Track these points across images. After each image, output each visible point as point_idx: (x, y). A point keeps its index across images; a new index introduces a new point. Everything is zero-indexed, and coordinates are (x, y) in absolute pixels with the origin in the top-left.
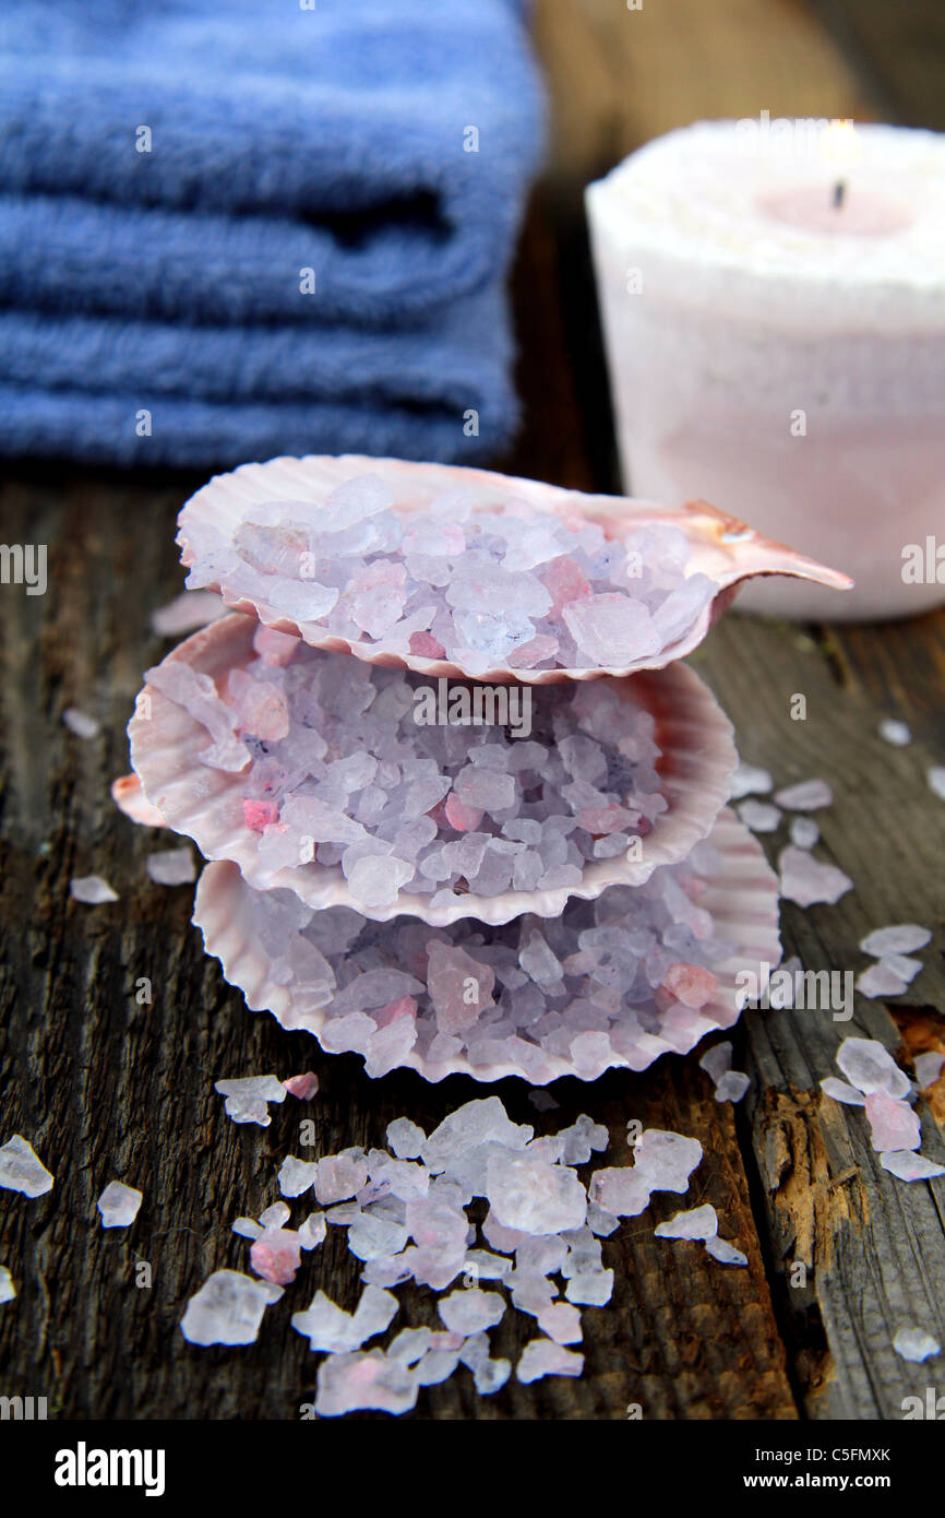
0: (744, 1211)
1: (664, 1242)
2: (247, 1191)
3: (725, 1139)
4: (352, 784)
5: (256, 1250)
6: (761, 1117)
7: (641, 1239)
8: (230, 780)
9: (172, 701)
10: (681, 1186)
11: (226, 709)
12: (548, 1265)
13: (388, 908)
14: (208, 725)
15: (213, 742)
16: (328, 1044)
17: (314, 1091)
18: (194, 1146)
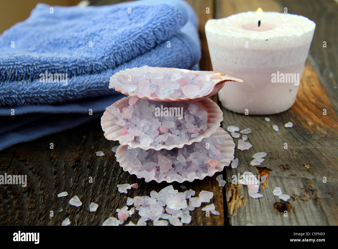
0: (221, 206)
1: (203, 212)
2: (120, 205)
3: (220, 193)
4: (142, 125)
5: (119, 214)
6: (228, 189)
7: (199, 211)
8: (121, 127)
9: (111, 113)
10: (208, 201)
11: (121, 114)
12: (178, 215)
13: (148, 147)
14: (117, 117)
15: (118, 120)
16: (138, 176)
17: (137, 187)
18: (112, 197)
